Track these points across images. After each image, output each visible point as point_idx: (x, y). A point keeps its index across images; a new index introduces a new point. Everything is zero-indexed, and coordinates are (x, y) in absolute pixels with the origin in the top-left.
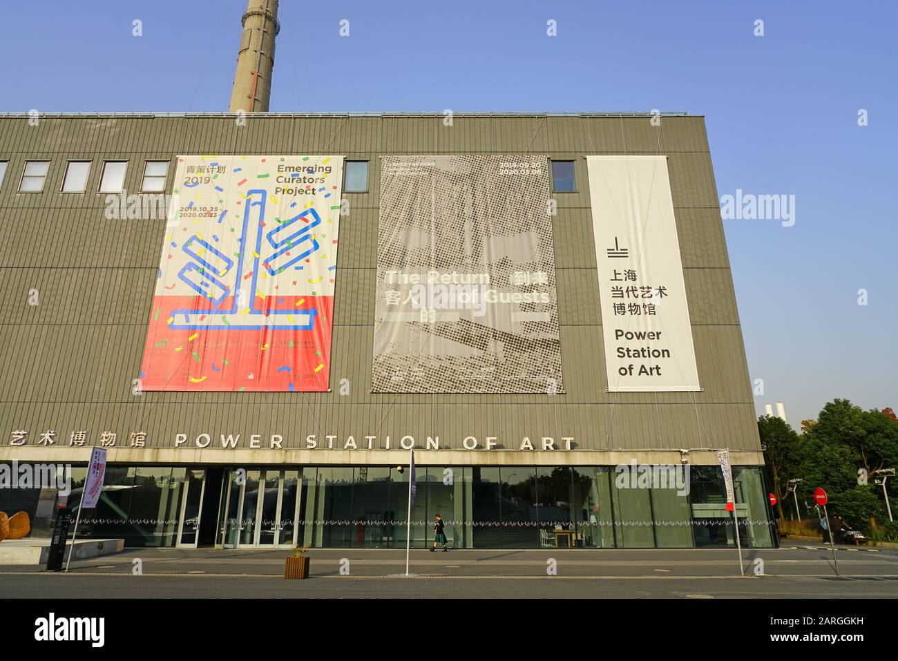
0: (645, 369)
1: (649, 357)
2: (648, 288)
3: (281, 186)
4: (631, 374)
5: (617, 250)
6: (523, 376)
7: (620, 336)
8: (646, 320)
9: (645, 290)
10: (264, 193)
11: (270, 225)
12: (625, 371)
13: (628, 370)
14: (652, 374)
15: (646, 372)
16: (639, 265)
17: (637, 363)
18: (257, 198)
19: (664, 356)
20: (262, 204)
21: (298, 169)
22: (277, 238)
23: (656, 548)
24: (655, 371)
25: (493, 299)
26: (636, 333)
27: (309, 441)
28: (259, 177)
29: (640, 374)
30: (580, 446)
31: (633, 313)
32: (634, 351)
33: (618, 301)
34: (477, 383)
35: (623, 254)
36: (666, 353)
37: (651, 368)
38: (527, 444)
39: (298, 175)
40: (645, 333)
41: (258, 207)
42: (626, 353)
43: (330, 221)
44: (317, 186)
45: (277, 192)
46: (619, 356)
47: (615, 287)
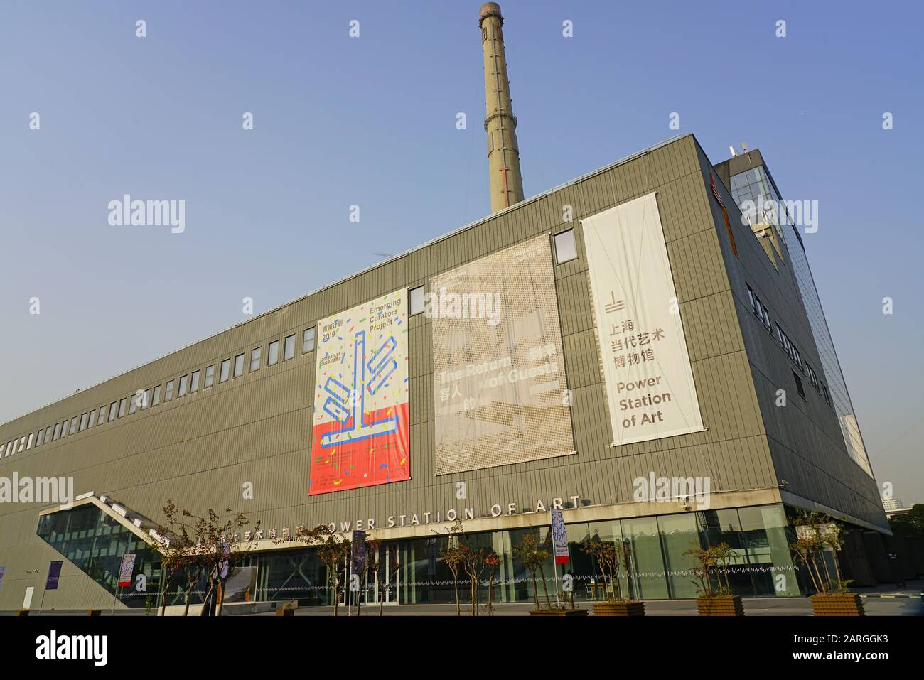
0: (647, 417)
1: (651, 404)
2: (646, 334)
3: (373, 324)
4: (634, 425)
5: (614, 303)
6: (541, 443)
7: (622, 388)
8: (645, 366)
9: (642, 337)
10: (363, 333)
11: (369, 355)
12: (628, 423)
13: (631, 422)
14: (654, 421)
15: (648, 420)
16: (635, 313)
17: (639, 413)
18: (360, 338)
19: (664, 401)
20: (363, 342)
21: (381, 308)
22: (373, 366)
23: (670, 598)
24: (657, 418)
25: (514, 378)
26: (636, 382)
27: (390, 521)
28: (361, 321)
29: (642, 424)
30: (593, 502)
31: (632, 363)
32: (636, 401)
33: (618, 354)
34: (507, 456)
35: (620, 305)
36: (666, 397)
37: (652, 416)
38: (540, 506)
39: (382, 312)
40: (645, 380)
41: (361, 344)
42: (628, 404)
43: (402, 343)
44: (393, 317)
45: (371, 329)
46: (622, 409)
47: (614, 342)
